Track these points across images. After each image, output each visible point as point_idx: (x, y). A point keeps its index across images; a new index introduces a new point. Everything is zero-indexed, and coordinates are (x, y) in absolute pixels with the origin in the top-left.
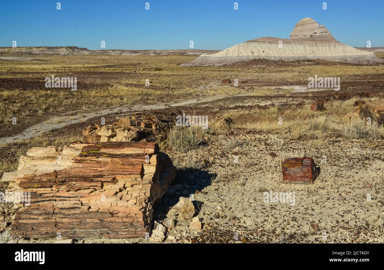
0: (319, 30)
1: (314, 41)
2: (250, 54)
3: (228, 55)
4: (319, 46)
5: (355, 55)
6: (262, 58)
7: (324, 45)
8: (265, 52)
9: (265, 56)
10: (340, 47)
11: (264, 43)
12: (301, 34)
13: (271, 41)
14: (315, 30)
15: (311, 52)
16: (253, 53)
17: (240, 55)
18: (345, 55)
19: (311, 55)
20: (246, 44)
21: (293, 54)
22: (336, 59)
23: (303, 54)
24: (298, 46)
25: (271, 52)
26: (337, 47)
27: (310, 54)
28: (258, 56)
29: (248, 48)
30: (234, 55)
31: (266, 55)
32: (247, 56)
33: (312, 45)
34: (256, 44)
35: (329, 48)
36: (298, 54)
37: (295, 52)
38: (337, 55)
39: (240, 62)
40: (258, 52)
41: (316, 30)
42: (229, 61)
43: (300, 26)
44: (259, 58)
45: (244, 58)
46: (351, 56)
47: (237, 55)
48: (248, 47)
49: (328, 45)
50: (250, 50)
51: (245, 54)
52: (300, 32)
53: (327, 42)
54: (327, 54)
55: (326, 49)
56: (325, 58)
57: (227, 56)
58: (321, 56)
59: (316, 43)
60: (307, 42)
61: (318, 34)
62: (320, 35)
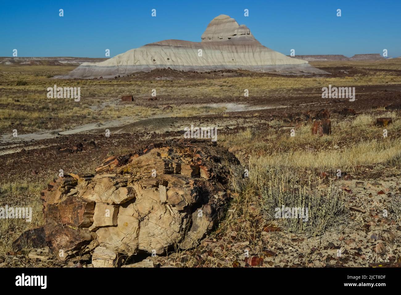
0: (240, 30)
1: (234, 45)
2: (151, 62)
3: (121, 64)
4: (241, 52)
5: (285, 63)
6: (167, 68)
7: (247, 51)
8: (170, 60)
9: (171, 65)
10: (267, 53)
11: (168, 47)
12: (216, 36)
13: (178, 45)
14: (233, 30)
15: (231, 60)
16: (154, 60)
17: (137, 64)
18: (274, 64)
19: (231, 64)
20: (144, 49)
21: (208, 62)
22: (262, 68)
23: (220, 62)
24: (213, 51)
25: (179, 61)
26: (263, 53)
27: (230, 62)
28: (161, 65)
29: (147, 55)
30: (128, 64)
31: (172, 64)
32: (147, 65)
33: (231, 51)
34: (158, 49)
35: (253, 54)
36: (213, 62)
37: (209, 60)
38: (263, 64)
39: (137, 73)
40: (161, 59)
41: (236, 31)
42: (122, 72)
43: (214, 26)
44: (163, 68)
45: (142, 68)
46: (281, 65)
47: (133, 64)
48: (147, 53)
49: (251, 51)
50: (150, 57)
51: (144, 63)
52: (214, 33)
53: (250, 46)
54: (251, 62)
55: (249, 56)
56: (249, 68)
57: (119, 65)
58: (244, 65)
59: (236, 48)
60: (224, 46)
61: (238, 36)
62: (241, 37)
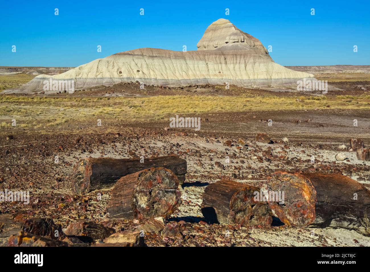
0: (232, 37)
1: (223, 54)
2: (116, 75)
3: (80, 76)
4: (230, 63)
5: (283, 77)
6: (134, 82)
7: (238, 62)
8: (141, 72)
9: (140, 78)
10: (262, 65)
11: (141, 57)
12: (211, 44)
13: (154, 55)
14: (224, 38)
15: (217, 72)
16: (121, 72)
17: (99, 76)
18: (269, 77)
19: (216, 77)
20: (111, 59)
21: (187, 75)
22: (255, 83)
23: (203, 75)
24: (196, 62)
25: (152, 73)
26: (257, 64)
27: (215, 75)
28: (128, 78)
29: (113, 66)
30: (89, 77)
31: (142, 76)
32: (111, 78)
33: (219, 62)
34: (128, 59)
35: (246, 66)
36: (194, 75)
37: (190, 73)
38: (256, 77)
39: (96, 87)
40: (129, 72)
41: (228, 38)
42: (80, 87)
43: (211, 32)
44: (129, 81)
45: (104, 82)
46: (277, 79)
47: (93, 76)
48: (113, 63)
49: (243, 62)
50: (116, 68)
51: (107, 75)
52: (210, 40)
53: (242, 57)
54: (241, 75)
55: (239, 68)
56: (238, 82)
57: (78, 77)
58: (232, 78)
59: (225, 59)
60: (211, 56)
61: (230, 44)
62: (233, 45)
